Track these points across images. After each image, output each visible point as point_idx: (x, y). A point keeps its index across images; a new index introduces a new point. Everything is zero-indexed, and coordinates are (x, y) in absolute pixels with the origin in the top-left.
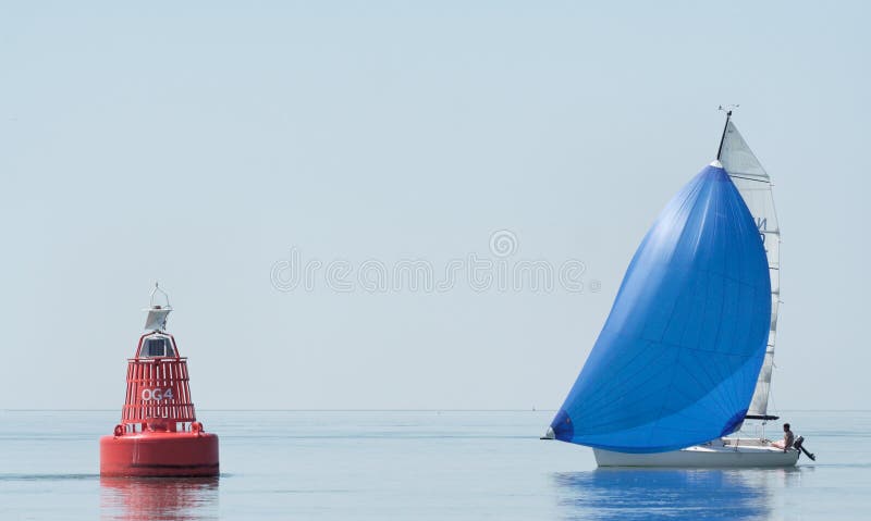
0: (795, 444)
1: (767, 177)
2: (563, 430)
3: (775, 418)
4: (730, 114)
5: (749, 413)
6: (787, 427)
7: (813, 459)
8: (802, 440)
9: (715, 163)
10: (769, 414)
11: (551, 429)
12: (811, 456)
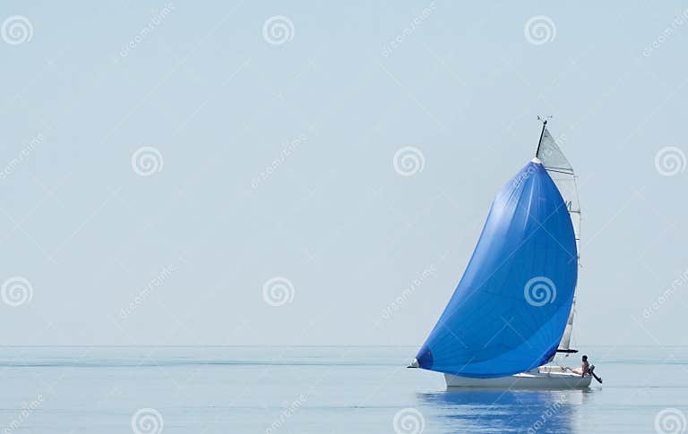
0: (589, 370)
1: (572, 170)
2: (425, 361)
3: (576, 351)
4: (545, 123)
5: (559, 348)
6: (585, 358)
7: (601, 382)
8: (593, 368)
9: (535, 160)
10: (570, 348)
11: (416, 360)
12: (599, 380)
